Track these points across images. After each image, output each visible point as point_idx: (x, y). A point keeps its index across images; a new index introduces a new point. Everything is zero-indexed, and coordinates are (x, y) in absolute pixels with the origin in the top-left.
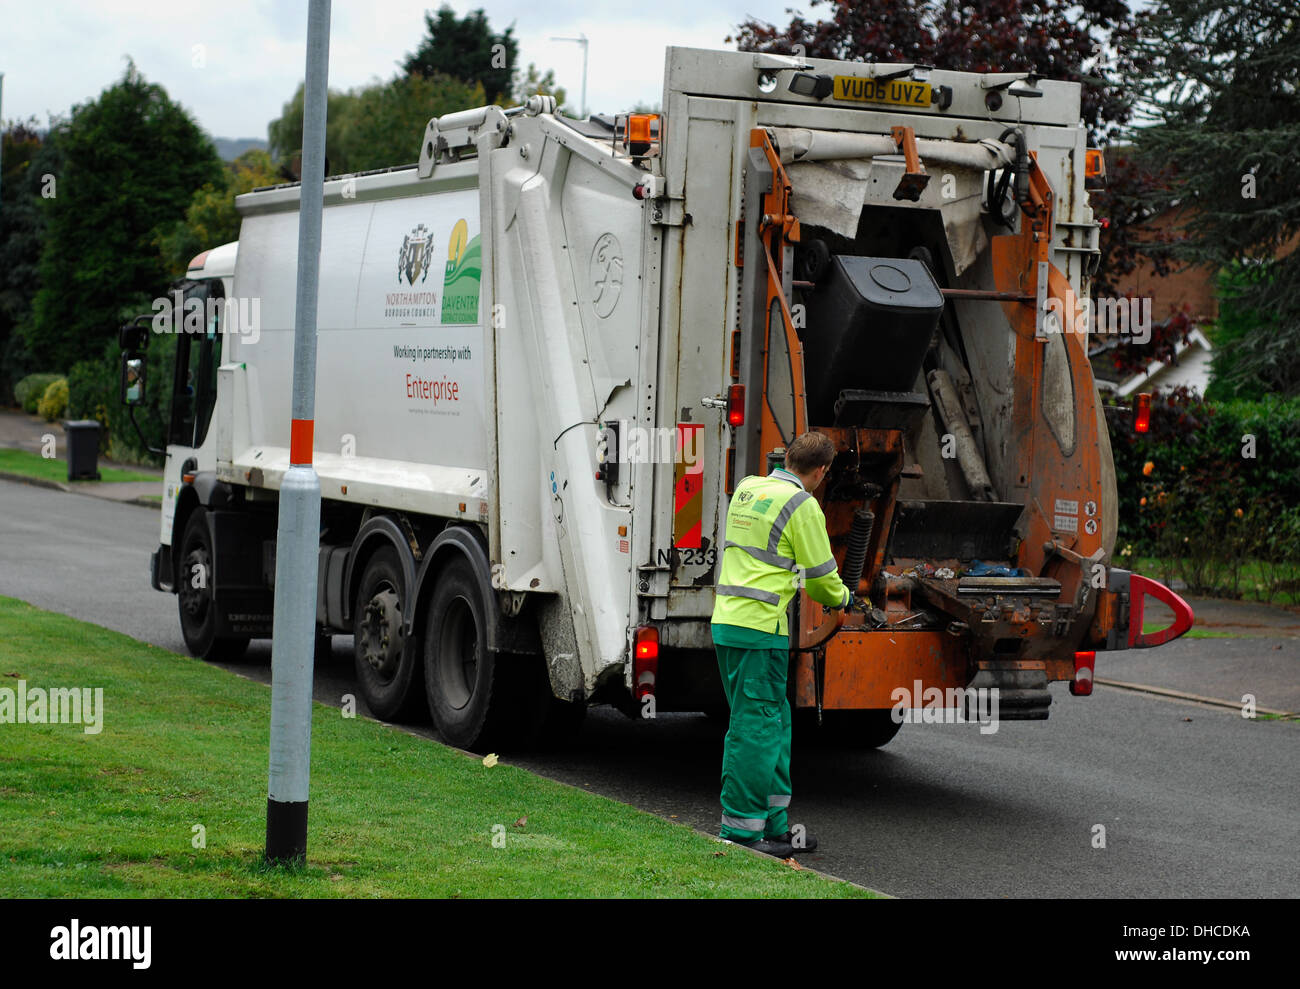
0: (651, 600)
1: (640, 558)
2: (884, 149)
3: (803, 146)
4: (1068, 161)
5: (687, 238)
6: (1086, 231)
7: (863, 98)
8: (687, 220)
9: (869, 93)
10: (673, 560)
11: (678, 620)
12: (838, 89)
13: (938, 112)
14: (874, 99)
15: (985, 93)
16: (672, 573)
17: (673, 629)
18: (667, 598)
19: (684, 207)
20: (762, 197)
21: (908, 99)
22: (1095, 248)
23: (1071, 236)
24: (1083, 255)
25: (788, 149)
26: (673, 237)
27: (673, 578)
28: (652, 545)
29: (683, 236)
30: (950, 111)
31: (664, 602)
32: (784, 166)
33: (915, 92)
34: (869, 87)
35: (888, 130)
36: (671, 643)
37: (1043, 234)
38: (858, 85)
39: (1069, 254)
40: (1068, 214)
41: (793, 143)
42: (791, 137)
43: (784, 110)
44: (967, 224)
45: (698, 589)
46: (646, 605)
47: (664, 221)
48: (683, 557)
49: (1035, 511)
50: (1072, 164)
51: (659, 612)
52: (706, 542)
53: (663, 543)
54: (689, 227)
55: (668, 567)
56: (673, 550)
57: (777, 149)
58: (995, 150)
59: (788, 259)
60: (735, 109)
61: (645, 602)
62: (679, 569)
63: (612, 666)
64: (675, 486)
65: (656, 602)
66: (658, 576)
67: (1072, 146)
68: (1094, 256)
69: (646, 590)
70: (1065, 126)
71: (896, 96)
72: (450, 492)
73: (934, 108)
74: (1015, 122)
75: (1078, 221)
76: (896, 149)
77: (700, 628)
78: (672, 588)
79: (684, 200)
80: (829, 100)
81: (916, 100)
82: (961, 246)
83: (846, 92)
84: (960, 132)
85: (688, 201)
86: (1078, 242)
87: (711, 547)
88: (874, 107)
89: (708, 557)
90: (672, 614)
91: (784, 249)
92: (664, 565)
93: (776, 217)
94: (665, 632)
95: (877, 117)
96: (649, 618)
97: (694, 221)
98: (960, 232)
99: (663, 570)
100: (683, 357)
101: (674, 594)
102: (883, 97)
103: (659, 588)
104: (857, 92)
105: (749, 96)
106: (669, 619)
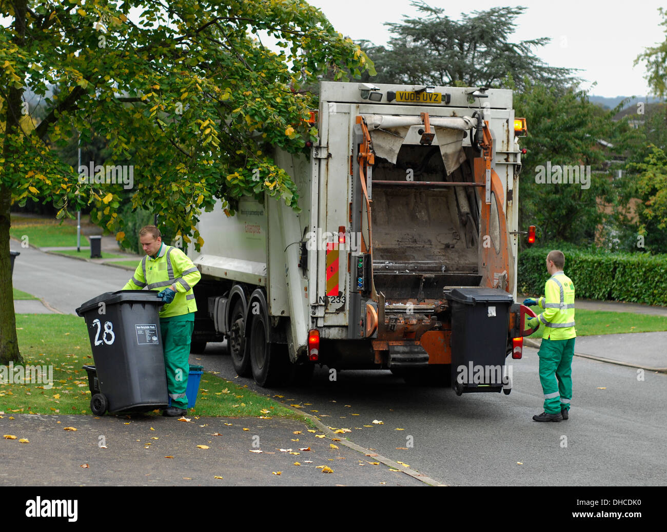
0: (317, 318)
1: (312, 300)
2: (416, 123)
3: (379, 123)
4: (506, 124)
5: (329, 163)
6: (515, 155)
7: (410, 100)
8: (329, 155)
9: (412, 98)
10: (326, 302)
11: (329, 327)
12: (398, 97)
13: (444, 104)
14: (415, 100)
15: (467, 96)
16: (326, 306)
17: (327, 331)
18: (324, 317)
19: (328, 150)
20: (359, 145)
21: (430, 100)
22: (519, 162)
23: (508, 157)
24: (514, 165)
25: (371, 124)
26: (323, 163)
27: (326, 309)
28: (317, 295)
29: (328, 163)
30: (451, 104)
31: (323, 319)
32: (369, 132)
33: (434, 97)
34: (412, 95)
35: (419, 114)
36: (327, 337)
37: (488, 157)
38: (407, 95)
39: (507, 165)
40: (506, 148)
41: (373, 122)
42: (373, 119)
43: (372, 107)
44: (454, 153)
45: (338, 313)
46: (315, 320)
47: (319, 157)
48: (330, 300)
49: (488, 278)
50: (508, 126)
51: (321, 323)
52: (340, 293)
53: (322, 294)
54: (330, 159)
55: (324, 304)
56: (326, 296)
57: (366, 124)
58: (467, 121)
59: (369, 172)
60: (350, 107)
61: (315, 319)
62: (329, 305)
63: (302, 347)
64: (326, 269)
65: (319, 319)
66: (319, 307)
67: (507, 117)
68: (519, 166)
69: (315, 314)
70: (505, 109)
71: (425, 99)
72: (256, 274)
73: (443, 103)
74: (478, 108)
75: (511, 150)
76: (421, 122)
77: (339, 330)
78: (325, 313)
79: (328, 147)
80: (394, 101)
81: (435, 100)
82: (450, 162)
83: (401, 98)
84: (454, 113)
85: (330, 148)
86: (511, 159)
87: (343, 295)
88: (415, 104)
89: (342, 300)
90: (326, 324)
91: (368, 167)
92: (322, 303)
93: (364, 154)
94: (323, 332)
95: (415, 109)
96: (316, 326)
97: (332, 156)
98: (450, 157)
99: (321, 305)
100: (328, 214)
101: (326, 316)
102: (419, 100)
103: (320, 312)
104: (407, 98)
105: (357, 101)
106: (324, 326)
